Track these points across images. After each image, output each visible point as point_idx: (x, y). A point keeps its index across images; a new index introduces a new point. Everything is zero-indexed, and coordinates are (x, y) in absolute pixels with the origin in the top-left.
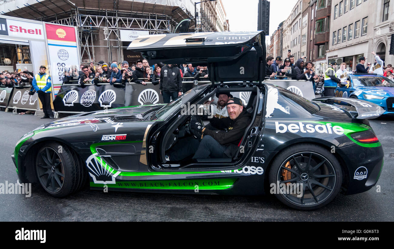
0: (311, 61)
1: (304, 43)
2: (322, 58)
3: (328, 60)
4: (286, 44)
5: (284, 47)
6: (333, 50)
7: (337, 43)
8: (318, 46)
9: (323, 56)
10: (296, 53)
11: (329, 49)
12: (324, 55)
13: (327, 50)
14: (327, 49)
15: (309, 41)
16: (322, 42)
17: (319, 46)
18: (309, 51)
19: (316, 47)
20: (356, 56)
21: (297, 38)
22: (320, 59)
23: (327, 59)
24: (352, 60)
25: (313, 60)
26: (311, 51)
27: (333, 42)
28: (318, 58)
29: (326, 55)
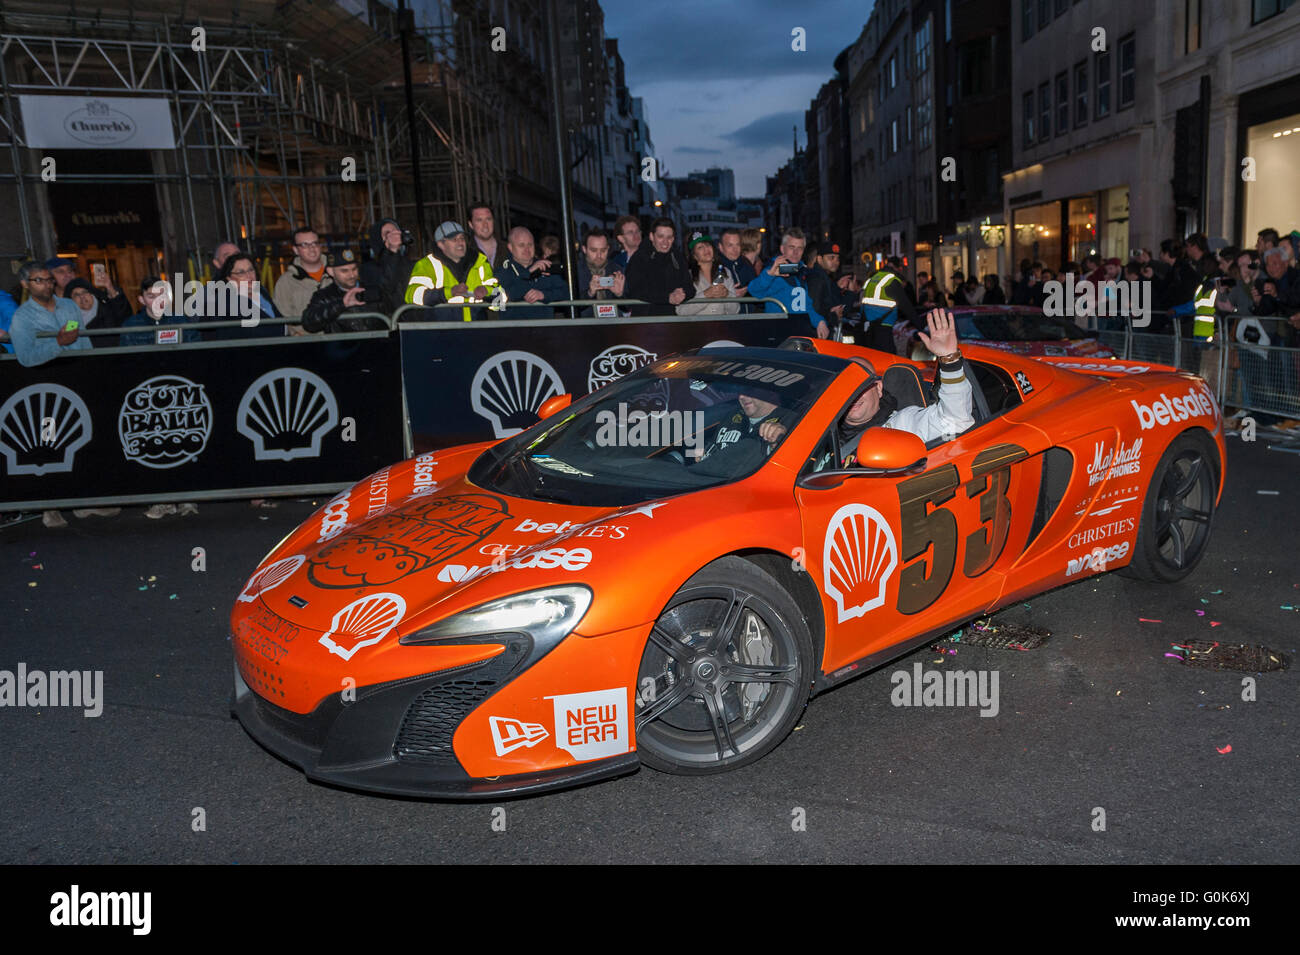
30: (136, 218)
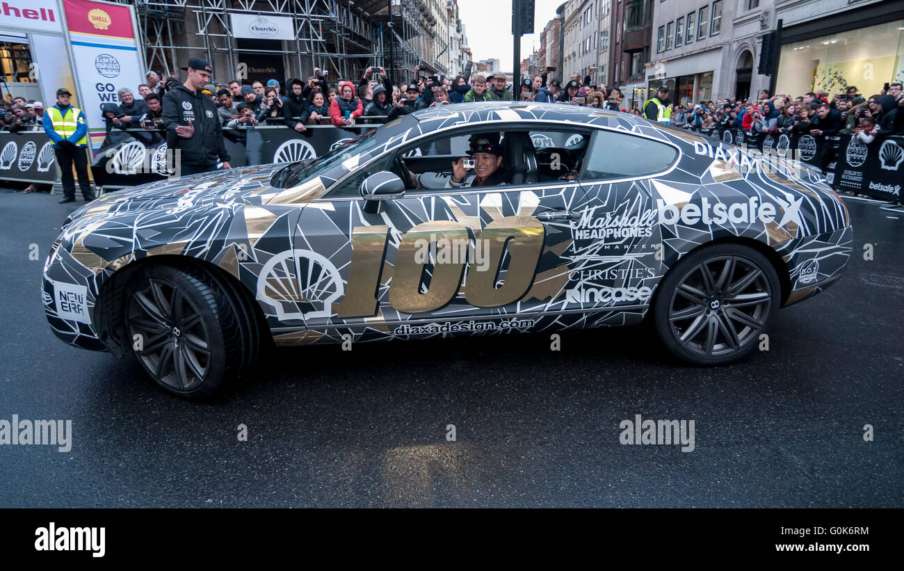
0: (616, 83)
1: (604, 47)
2: (637, 79)
3: (648, 83)
4: (571, 48)
5: (566, 55)
6: (659, 64)
7: (666, 50)
8: (630, 54)
9: (640, 74)
10: (589, 67)
11: (650, 61)
12: (642, 72)
13: (647, 62)
14: (648, 60)
15: (614, 45)
16: (638, 46)
17: (632, 55)
18: (613, 65)
19: (626, 55)
20: (700, 75)
21: (591, 37)
22: (633, 80)
23: (647, 79)
24: (693, 83)
25: (621, 83)
26: (617, 64)
27: (658, 49)
28: (631, 78)
29: (645, 73)
30: (274, 71)
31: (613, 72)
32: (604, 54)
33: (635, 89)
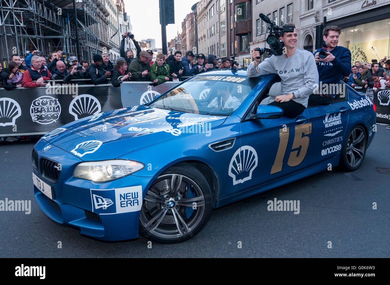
0: (232, 55)
1: (223, 31)
2: (245, 52)
4: (202, 32)
5: (199, 37)
6: (258, 43)
7: (262, 34)
8: (239, 37)
9: (247, 49)
10: (215, 45)
11: (252, 41)
12: (248, 47)
13: (250, 42)
15: (229, 30)
16: (244, 32)
17: (241, 37)
18: (229, 43)
19: (237, 37)
21: (214, 25)
22: (243, 53)
25: (236, 55)
26: (232, 43)
27: (257, 33)
28: (241, 51)
29: (250, 49)
31: (230, 48)
32: (224, 36)
33: (245, 59)
